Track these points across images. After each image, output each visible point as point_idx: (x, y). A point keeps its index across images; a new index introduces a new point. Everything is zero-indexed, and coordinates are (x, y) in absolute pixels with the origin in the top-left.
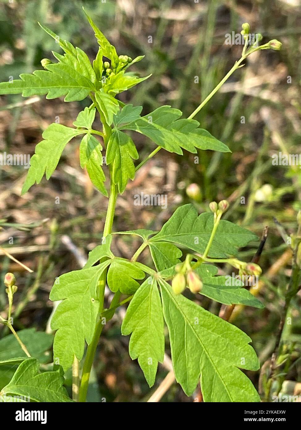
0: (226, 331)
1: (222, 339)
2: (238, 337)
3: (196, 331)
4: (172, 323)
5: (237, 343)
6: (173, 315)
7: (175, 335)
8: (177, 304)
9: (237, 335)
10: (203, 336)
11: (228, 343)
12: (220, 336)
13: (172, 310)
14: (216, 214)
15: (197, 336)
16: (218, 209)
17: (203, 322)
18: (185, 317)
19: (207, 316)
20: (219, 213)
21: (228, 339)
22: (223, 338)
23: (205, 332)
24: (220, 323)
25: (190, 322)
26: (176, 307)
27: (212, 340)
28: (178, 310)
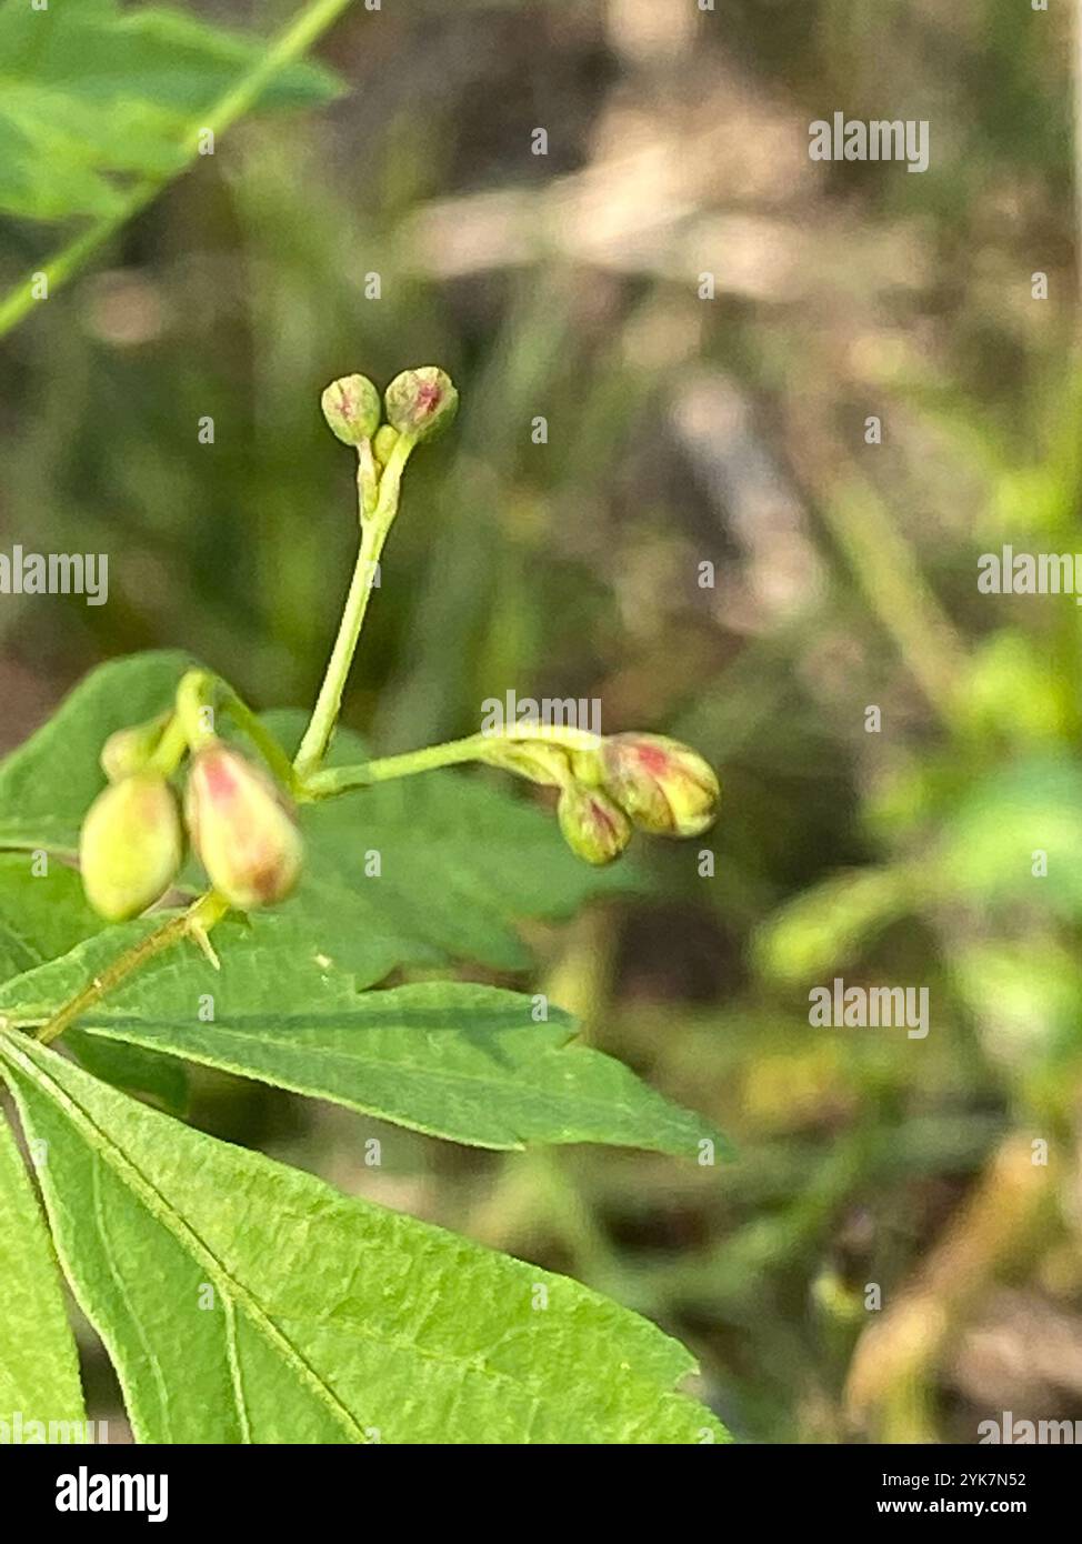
0: (510, 1324)
1: (495, 1383)
2: (602, 1355)
3: (307, 1352)
4: (135, 1317)
5: (600, 1401)
6: (131, 1263)
7: (164, 1397)
8: (148, 1182)
9: (592, 1338)
10: (361, 1382)
11: (542, 1408)
12: (481, 1367)
13: (118, 1231)
14: (375, 456)
15: (318, 1387)
16: (384, 420)
17: (346, 1282)
18: (213, 1265)
19: (368, 1234)
20: (390, 450)
21: (535, 1383)
22: (499, 1378)
23: (374, 1353)
24: (467, 1274)
25: (258, 1301)
26: (141, 1206)
27: (431, 1398)
28: (161, 1225)
